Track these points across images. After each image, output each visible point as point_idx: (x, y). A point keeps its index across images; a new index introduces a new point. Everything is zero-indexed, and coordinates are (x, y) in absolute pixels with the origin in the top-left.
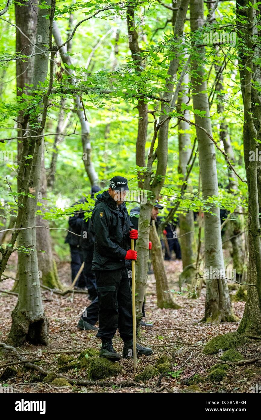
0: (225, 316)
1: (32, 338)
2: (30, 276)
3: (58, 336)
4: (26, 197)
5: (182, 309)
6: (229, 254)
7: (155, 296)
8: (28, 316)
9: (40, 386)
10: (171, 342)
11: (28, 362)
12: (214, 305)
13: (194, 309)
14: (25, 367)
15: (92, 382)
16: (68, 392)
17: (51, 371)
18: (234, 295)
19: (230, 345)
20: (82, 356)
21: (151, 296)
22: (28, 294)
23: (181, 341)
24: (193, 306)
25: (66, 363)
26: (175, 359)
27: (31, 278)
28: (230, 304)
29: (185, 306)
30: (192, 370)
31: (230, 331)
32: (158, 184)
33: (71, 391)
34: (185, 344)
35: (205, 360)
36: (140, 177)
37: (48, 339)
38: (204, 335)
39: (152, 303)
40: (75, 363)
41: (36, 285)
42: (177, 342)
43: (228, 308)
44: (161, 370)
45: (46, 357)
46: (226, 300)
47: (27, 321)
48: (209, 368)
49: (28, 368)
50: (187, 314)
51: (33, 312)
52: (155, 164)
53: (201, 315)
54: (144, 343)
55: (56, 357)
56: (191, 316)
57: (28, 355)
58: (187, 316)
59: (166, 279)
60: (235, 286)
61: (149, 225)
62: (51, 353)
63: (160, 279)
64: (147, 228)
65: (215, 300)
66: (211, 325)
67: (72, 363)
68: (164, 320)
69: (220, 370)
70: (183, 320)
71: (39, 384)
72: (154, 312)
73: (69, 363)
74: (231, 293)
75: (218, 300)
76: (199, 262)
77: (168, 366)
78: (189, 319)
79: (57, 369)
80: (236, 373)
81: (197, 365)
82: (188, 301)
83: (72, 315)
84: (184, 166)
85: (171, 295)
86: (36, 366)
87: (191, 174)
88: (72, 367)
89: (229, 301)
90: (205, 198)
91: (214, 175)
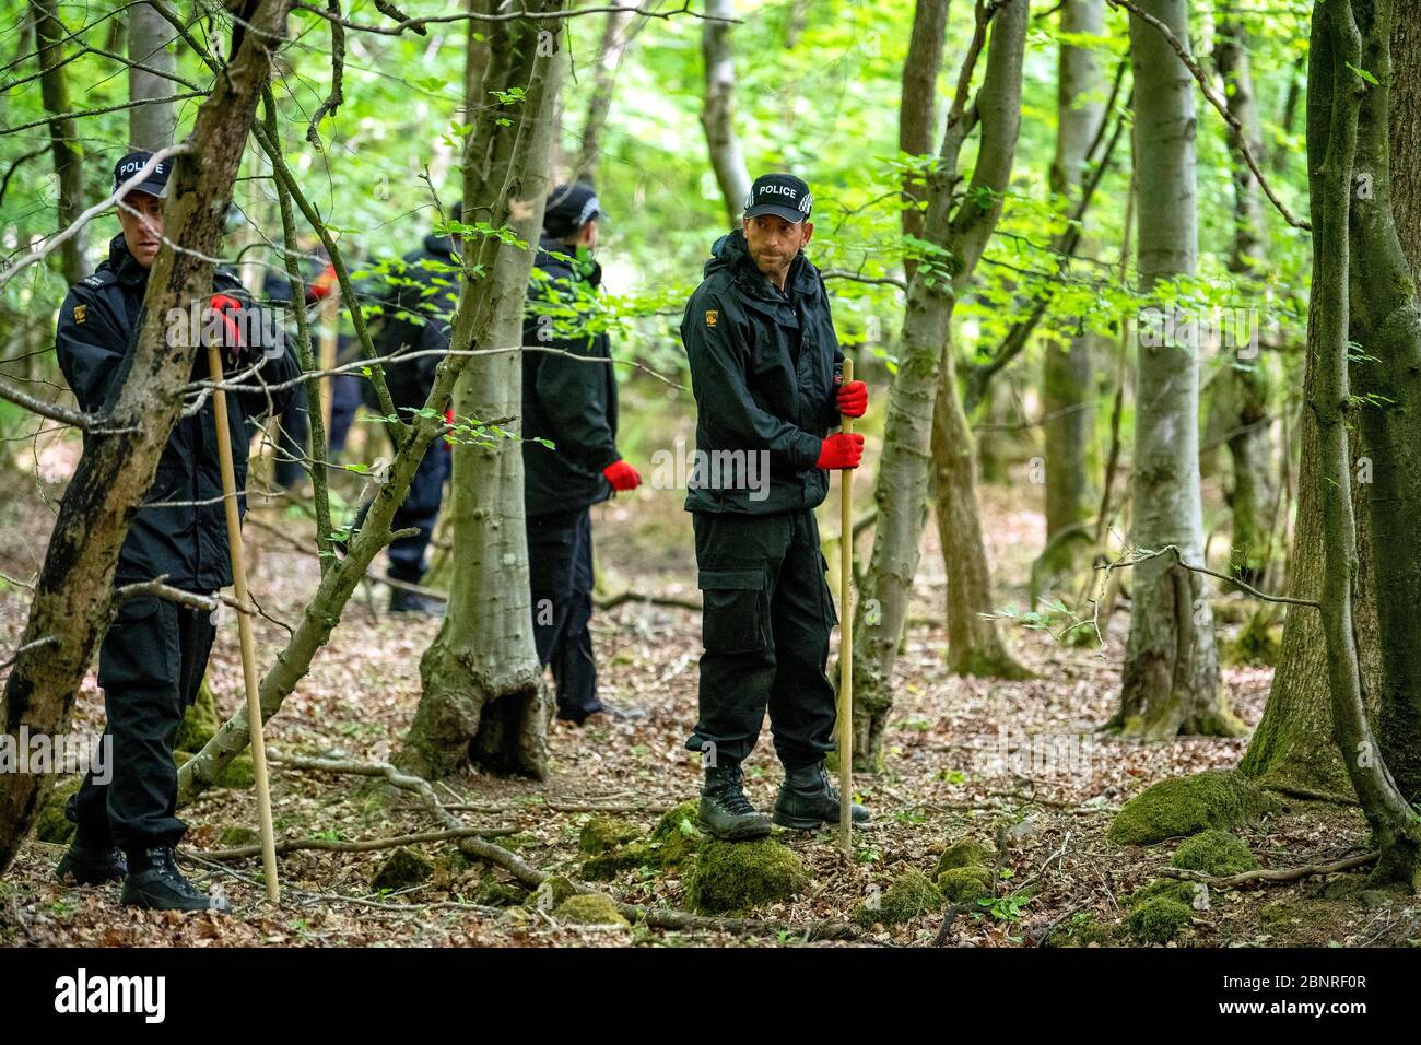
0: (1193, 712)
1: (490, 751)
2: (495, 528)
3: (583, 750)
4: (495, 241)
5: (1038, 683)
6: (1217, 495)
7: (939, 632)
8: (482, 673)
9: (516, 920)
10: (994, 795)
11: (473, 834)
12: (1156, 672)
13: (1081, 685)
14: (461, 851)
15: (700, 919)
16: (617, 945)
17: (555, 871)
18: (1231, 643)
19: (1211, 815)
20: (670, 824)
21: (925, 630)
22: (485, 595)
23: (1027, 793)
24: (1076, 671)
25: (608, 847)
26: (1004, 854)
27: (496, 537)
28: (1214, 671)
29: (1049, 671)
30: (1067, 897)
31: (1211, 765)
32: (978, 218)
33: (627, 942)
34: (1045, 804)
35: (1115, 864)
36: (909, 188)
37: (547, 758)
38: (1115, 775)
39: (929, 653)
40: (642, 848)
41: (516, 564)
42: (1014, 795)
43: (1208, 684)
44: (952, 891)
45: (537, 822)
46: (1202, 657)
47: (475, 691)
48: (1130, 893)
49: (471, 857)
50: (1055, 699)
51: (497, 660)
52: (970, 151)
53: (1104, 704)
54: (893, 792)
55: (573, 823)
56: (1067, 708)
57: (474, 810)
58: (1054, 709)
59: (984, 570)
60: (1233, 611)
61: (935, 369)
62: (557, 810)
63: (964, 567)
64: (927, 378)
65: (1162, 656)
66: (1142, 743)
67: (633, 847)
68: (971, 717)
69: (1169, 903)
70: (1040, 720)
71: (512, 911)
72: (933, 687)
73: (619, 847)
74: (1219, 634)
75: (1171, 654)
76: (1109, 517)
77: (980, 877)
78: (1061, 716)
79: (577, 866)
80: (1225, 916)
81: (1086, 878)
82: (1059, 656)
83: (635, 679)
84: (1078, 164)
85: (1001, 631)
86: (503, 850)
87: (1098, 194)
88: (632, 862)
89: (1212, 659)
90: (1148, 283)
91: (1186, 196)
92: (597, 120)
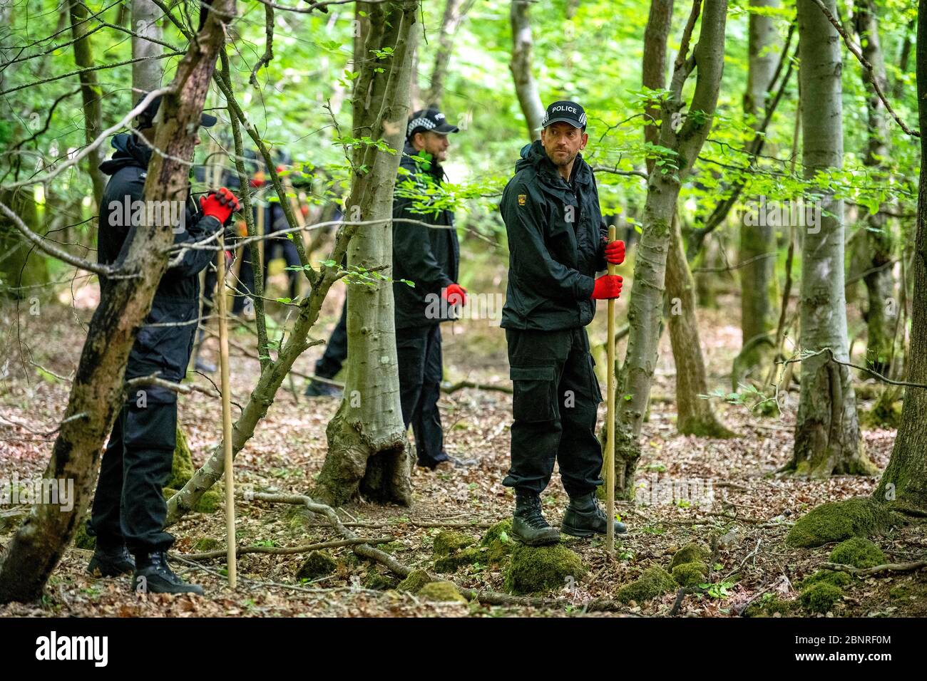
0: (843, 459)
1: (373, 487)
2: (375, 340)
3: (435, 486)
4: (374, 149)
5: (738, 440)
6: (857, 314)
7: (671, 407)
8: (367, 435)
9: (391, 599)
10: (709, 515)
11: (363, 542)
12: (817, 432)
13: (767, 441)
14: (355, 554)
15: (514, 598)
16: (460, 616)
17: (417, 566)
18: (868, 412)
19: (855, 528)
20: (493, 535)
21: (662, 405)
22: (369, 384)
23: (732, 514)
24: (764, 432)
25: (452, 550)
26: (716, 554)
27: (376, 345)
28: (856, 431)
29: (745, 432)
30: (759, 583)
31: (855, 494)
32: (696, 131)
33: (465, 613)
34: (743, 521)
35: (791, 561)
36: (649, 111)
37: (411, 492)
38: (790, 501)
39: (665, 421)
40: (475, 551)
41: (389, 363)
42: (723, 515)
43: (852, 440)
44: (682, 579)
45: (405, 534)
46: (848, 422)
47: (363, 447)
48: (801, 579)
49: (361, 557)
50: (750, 451)
51: (377, 427)
52: (690, 87)
53: (783, 454)
54: (642, 513)
55: (429, 535)
56: (758, 457)
57: (363, 526)
58: (748, 457)
59: (701, 365)
60: (869, 391)
61: (667, 232)
62: (418, 526)
63: (687, 364)
64: (661, 238)
65: (821, 422)
66: (808, 480)
67: (469, 550)
68: (694, 463)
69: (828, 587)
70: (740, 465)
71: (389, 593)
72: (668, 443)
73: (459, 550)
74: (859, 407)
75: (827, 421)
76: (785, 329)
77: (701, 569)
78: (754, 462)
79: (432, 563)
80: (866, 594)
81: (771, 570)
82: (752, 422)
83: (469, 439)
84: (762, 94)
85: (712, 406)
86: (382, 553)
87: (776, 114)
88: (468, 560)
89: (855, 424)
90: (810, 172)
91: (835, 115)
92: (441, 68)
